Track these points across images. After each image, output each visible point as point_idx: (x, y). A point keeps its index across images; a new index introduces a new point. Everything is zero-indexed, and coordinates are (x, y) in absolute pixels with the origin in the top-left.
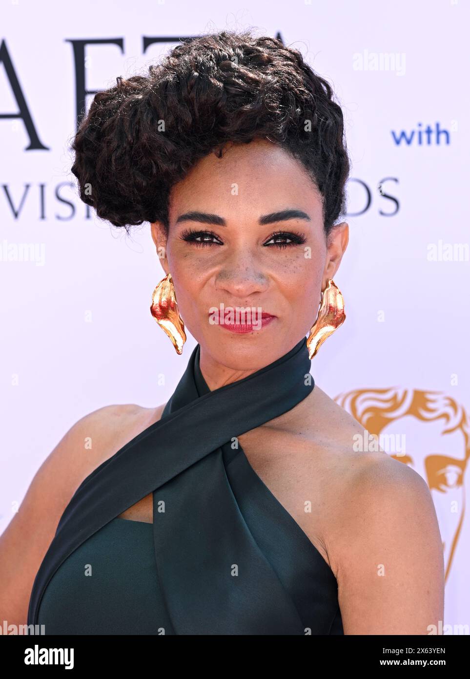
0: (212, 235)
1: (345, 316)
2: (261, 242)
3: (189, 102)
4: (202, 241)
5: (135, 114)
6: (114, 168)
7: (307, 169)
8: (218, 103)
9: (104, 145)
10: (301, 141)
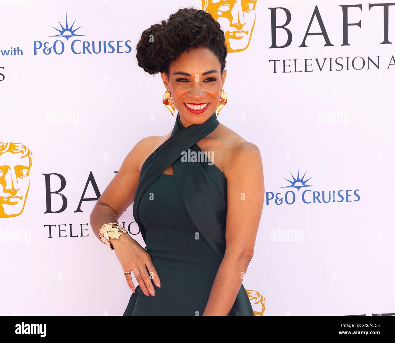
0: (186, 79)
1: (227, 101)
2: (202, 81)
3: (179, 35)
4: (183, 81)
5: (159, 39)
6: (152, 57)
7: (216, 55)
8: (188, 35)
9: (149, 50)
10: (213, 45)
